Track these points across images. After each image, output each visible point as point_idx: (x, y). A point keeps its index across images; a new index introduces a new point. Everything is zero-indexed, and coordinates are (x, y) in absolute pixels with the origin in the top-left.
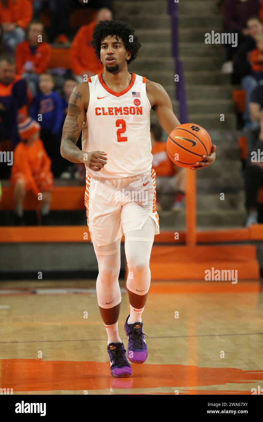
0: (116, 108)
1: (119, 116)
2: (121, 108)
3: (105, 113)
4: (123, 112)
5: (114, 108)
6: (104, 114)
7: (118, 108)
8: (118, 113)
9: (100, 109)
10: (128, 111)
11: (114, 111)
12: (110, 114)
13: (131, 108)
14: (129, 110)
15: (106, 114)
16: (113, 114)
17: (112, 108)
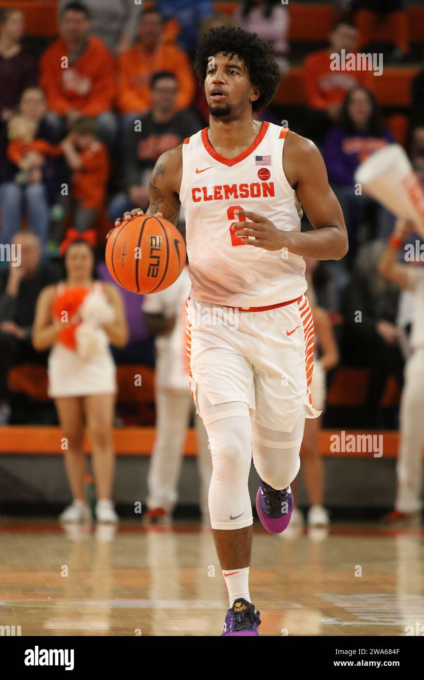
0: (226, 187)
1: (232, 201)
2: (235, 186)
3: (208, 197)
4: (239, 193)
5: (224, 186)
6: (206, 199)
7: (231, 186)
8: (229, 195)
9: (199, 190)
10: (247, 191)
11: (223, 192)
12: (216, 198)
13: (253, 185)
14: (249, 189)
15: (210, 198)
16: (221, 198)
17: (220, 188)
